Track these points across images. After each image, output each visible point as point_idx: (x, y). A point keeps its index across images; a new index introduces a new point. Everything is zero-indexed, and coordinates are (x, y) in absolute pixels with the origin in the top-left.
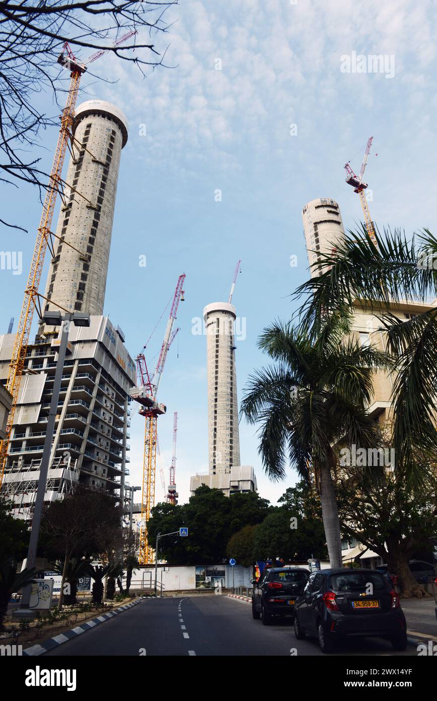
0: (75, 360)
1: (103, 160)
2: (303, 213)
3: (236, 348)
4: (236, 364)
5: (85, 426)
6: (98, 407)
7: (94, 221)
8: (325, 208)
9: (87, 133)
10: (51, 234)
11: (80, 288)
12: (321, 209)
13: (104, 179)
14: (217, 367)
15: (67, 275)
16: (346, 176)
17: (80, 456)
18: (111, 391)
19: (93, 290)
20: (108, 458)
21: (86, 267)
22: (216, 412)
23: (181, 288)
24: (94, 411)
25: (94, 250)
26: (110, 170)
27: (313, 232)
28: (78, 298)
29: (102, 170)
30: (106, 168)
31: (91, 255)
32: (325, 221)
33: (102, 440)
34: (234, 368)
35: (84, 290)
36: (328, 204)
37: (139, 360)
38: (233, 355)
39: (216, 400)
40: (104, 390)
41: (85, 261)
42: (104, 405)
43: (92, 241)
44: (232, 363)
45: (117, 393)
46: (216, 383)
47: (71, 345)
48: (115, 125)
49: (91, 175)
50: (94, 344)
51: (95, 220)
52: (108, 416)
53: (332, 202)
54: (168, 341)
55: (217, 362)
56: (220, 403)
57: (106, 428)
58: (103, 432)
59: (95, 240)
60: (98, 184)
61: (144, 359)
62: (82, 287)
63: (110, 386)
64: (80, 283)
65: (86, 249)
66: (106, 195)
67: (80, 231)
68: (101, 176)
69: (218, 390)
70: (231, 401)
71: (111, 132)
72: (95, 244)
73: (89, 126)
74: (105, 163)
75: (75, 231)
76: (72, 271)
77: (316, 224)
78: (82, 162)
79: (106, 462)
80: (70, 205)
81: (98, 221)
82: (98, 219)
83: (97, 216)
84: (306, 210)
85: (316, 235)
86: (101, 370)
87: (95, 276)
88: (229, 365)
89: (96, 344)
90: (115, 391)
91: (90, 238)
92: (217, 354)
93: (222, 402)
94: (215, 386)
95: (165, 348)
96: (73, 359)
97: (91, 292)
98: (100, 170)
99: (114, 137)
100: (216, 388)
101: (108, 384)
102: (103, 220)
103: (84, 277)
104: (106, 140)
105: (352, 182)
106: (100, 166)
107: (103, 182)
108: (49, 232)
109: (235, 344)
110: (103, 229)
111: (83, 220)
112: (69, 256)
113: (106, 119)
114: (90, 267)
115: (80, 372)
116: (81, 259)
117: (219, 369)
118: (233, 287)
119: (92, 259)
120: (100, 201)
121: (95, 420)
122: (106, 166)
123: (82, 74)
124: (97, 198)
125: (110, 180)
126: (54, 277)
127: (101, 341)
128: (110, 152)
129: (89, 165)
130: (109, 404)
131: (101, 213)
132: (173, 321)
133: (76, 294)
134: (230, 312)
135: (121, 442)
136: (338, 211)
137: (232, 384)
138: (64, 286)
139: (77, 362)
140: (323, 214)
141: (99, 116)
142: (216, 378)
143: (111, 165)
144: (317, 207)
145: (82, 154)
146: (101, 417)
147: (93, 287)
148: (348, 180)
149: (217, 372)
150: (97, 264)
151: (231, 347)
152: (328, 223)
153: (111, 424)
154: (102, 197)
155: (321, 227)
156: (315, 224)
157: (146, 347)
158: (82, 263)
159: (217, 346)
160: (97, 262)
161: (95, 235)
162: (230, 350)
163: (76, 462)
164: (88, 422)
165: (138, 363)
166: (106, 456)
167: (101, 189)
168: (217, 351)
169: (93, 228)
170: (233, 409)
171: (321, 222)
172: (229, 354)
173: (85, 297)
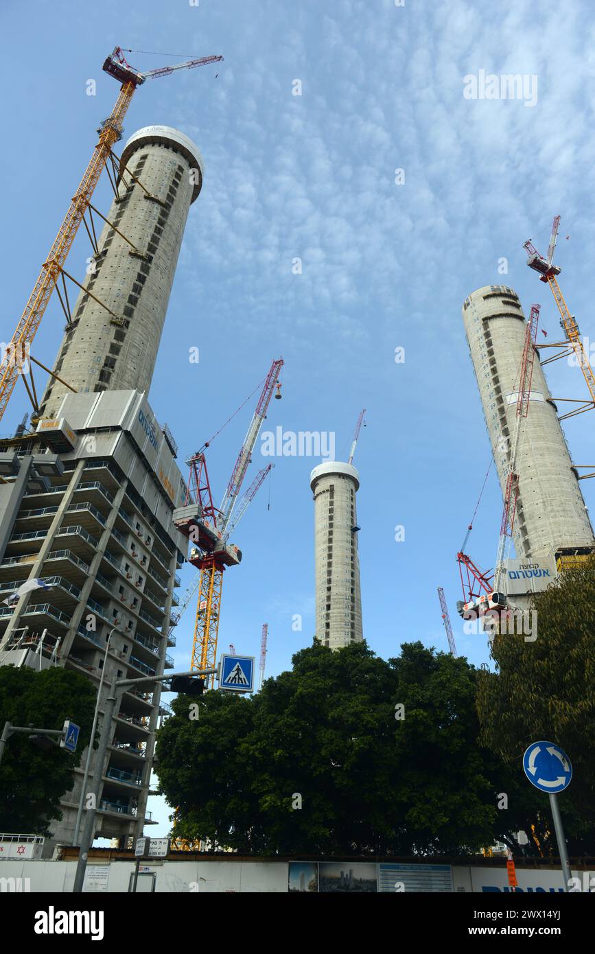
0: (79, 460)
1: (162, 198)
2: (464, 309)
3: (359, 529)
4: (359, 553)
5: (85, 578)
6: (114, 551)
7: (139, 273)
8: (498, 298)
9: (140, 165)
10: (65, 275)
11: (106, 365)
12: (493, 300)
13: (161, 223)
14: (330, 556)
15: (86, 345)
16: (527, 258)
17: (68, 634)
18: (144, 530)
19: (128, 371)
20: (130, 650)
21: (120, 336)
22: (328, 625)
23: (276, 377)
24: (106, 554)
25: (135, 313)
26: (171, 212)
27: (482, 332)
28: (101, 379)
29: (159, 210)
30: (165, 209)
31: (130, 319)
32: (501, 316)
33: (119, 615)
34: (356, 560)
35: (113, 367)
36: (503, 292)
37: (194, 464)
38: (355, 540)
39: (328, 607)
40: (131, 526)
41: (118, 326)
42: (130, 552)
43: (133, 300)
44: (353, 551)
45: (156, 540)
46: (329, 581)
47: (76, 435)
48: (184, 160)
49: (141, 214)
50: (114, 434)
51: (142, 273)
52: (135, 575)
53: (509, 291)
54: (251, 449)
55: (330, 548)
56: (334, 611)
57: (130, 596)
58: (123, 599)
59: (139, 300)
60: (150, 227)
61: (204, 461)
62: (110, 363)
63: (144, 522)
64: (107, 357)
65: (122, 311)
66: (162, 245)
67: (116, 285)
68: (157, 218)
69: (332, 591)
70: (353, 609)
71: (177, 167)
72: (138, 305)
73: (144, 157)
74: (164, 202)
75: (107, 285)
76: (95, 340)
77: (486, 320)
78: (129, 199)
79: (124, 656)
80: (105, 253)
81: (146, 275)
82: (147, 272)
83: (145, 269)
84: (468, 304)
85: (487, 335)
86: (125, 484)
87: (134, 351)
88: (349, 554)
89: (119, 434)
90: (154, 535)
91: (131, 296)
92: (331, 537)
93: (338, 610)
94: (327, 586)
95: (244, 458)
96: (75, 459)
97: (124, 372)
98: (155, 210)
99: (181, 174)
100: (329, 589)
101: (139, 515)
102: (154, 276)
103: (115, 349)
104: (168, 175)
105: (537, 265)
106: (156, 205)
107: (158, 226)
108: (60, 269)
109: (358, 523)
110: (154, 288)
111: (122, 271)
112: (94, 319)
113: (170, 150)
114: (127, 335)
115: (85, 479)
116: (112, 323)
117: (334, 560)
118: (354, 446)
119: (130, 325)
120: (152, 249)
121: (107, 574)
122: (166, 207)
123: (137, 86)
124: (147, 245)
125: (171, 226)
126: (65, 350)
127: (129, 429)
128: (172, 191)
129: (139, 203)
130: (139, 552)
131: (152, 266)
132: (260, 421)
133: (98, 373)
134: (350, 476)
135: (160, 629)
136: (518, 302)
137: (353, 582)
138: (80, 360)
139: (81, 464)
140: (497, 306)
141: (160, 146)
142: (329, 573)
143: (173, 207)
144: (486, 298)
145: (130, 190)
146: (121, 570)
147: (129, 366)
148: (531, 261)
149: (330, 564)
150: (139, 335)
151: (352, 527)
152: (504, 318)
153: (141, 589)
154: (155, 245)
155: (493, 324)
156: (484, 320)
157: (210, 444)
158: (113, 329)
159: (331, 525)
160: (140, 331)
161: (139, 294)
162: (350, 532)
163: (58, 642)
164: (91, 572)
165: (193, 470)
166: (126, 647)
167: (155, 234)
168: (331, 533)
169: (137, 283)
170: (356, 622)
171: (494, 317)
172: (349, 538)
173: (113, 378)
